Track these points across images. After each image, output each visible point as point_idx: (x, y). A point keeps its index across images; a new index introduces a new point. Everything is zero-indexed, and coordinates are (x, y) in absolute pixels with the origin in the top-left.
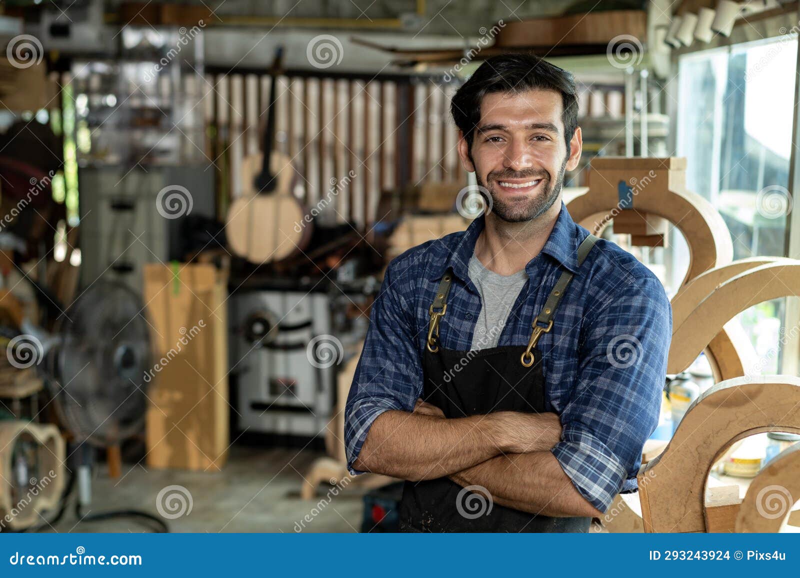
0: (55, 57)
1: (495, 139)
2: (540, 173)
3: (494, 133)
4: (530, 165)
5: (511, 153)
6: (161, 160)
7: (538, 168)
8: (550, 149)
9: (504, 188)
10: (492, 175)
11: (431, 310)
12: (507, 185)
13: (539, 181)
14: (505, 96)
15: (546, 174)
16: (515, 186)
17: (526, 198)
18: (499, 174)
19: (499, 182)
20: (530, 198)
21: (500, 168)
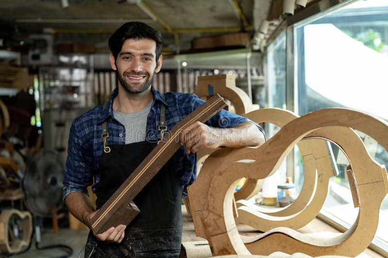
0: (34, 67)
1: (127, 58)
2: (146, 74)
3: (127, 55)
4: (142, 70)
5: (134, 65)
6: (76, 106)
7: (144, 72)
8: (150, 64)
9: (130, 79)
10: (126, 73)
11: (102, 137)
12: (131, 78)
13: (144, 77)
14: (133, 40)
15: (148, 74)
16: (135, 78)
17: (138, 83)
18: (128, 73)
19: (128, 76)
20: (140, 84)
21: (129, 71)
